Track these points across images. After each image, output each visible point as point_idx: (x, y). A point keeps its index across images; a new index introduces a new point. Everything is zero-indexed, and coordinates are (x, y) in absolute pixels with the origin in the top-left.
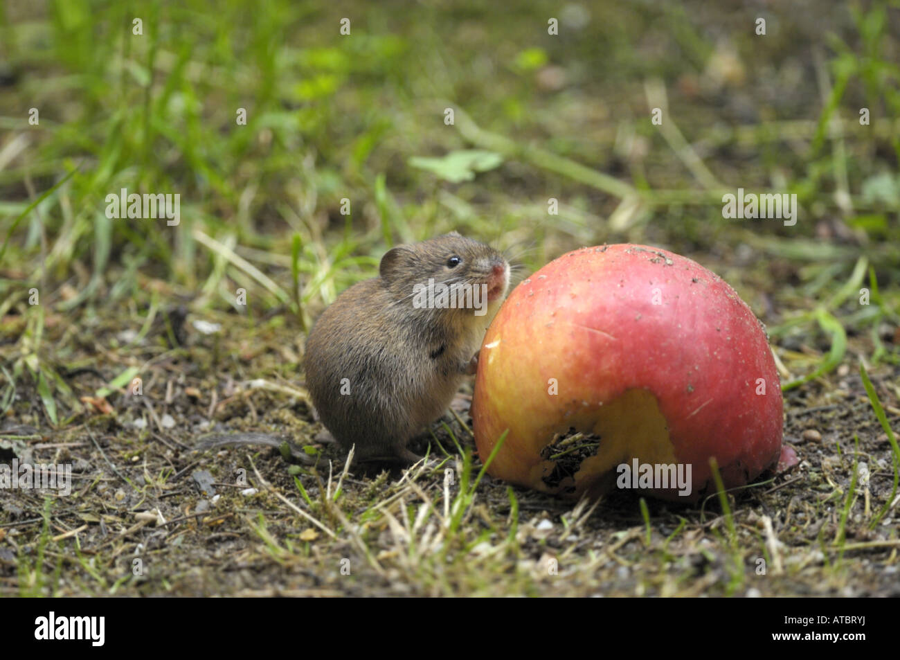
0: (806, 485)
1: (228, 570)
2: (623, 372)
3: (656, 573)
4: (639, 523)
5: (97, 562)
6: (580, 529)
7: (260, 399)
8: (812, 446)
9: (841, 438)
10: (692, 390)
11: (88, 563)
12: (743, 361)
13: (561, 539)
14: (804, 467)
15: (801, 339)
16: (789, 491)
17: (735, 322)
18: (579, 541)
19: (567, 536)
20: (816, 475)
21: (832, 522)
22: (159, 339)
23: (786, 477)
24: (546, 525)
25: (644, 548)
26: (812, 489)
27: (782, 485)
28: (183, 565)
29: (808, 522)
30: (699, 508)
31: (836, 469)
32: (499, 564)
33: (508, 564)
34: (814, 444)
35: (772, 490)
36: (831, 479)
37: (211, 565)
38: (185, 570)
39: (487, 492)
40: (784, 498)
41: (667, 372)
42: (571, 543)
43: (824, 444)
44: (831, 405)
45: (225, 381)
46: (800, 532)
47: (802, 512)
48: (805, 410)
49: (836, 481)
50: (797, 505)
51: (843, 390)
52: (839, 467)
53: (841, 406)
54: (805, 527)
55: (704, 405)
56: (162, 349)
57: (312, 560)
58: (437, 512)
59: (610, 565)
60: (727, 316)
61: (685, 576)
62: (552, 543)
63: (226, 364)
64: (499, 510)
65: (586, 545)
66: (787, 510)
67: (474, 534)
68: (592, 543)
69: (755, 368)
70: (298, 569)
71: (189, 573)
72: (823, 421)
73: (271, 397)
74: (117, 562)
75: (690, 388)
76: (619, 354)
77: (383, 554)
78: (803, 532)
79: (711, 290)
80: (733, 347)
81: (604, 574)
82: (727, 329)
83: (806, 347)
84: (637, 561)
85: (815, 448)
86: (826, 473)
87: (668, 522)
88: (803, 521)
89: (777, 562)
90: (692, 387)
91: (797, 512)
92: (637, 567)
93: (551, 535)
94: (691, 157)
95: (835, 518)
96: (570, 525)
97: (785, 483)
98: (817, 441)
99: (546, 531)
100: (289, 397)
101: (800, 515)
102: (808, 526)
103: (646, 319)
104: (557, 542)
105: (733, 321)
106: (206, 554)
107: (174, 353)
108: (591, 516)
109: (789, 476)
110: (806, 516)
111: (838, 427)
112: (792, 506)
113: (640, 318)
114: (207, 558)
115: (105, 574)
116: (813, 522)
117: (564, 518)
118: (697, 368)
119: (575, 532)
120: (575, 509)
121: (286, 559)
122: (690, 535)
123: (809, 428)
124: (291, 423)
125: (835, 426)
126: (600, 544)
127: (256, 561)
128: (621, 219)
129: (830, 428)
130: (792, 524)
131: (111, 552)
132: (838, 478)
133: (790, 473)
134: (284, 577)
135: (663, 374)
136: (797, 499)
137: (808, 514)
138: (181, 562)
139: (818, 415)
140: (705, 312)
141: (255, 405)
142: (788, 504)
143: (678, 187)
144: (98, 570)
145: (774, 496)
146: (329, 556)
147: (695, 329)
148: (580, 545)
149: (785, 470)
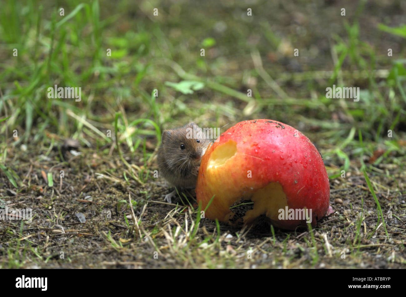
0: (338, 221)
1: (95, 253)
2: (268, 175)
3: (279, 256)
4: (270, 236)
5: (38, 250)
6: (244, 238)
7: (101, 183)
8: (339, 205)
9: (351, 202)
10: (297, 183)
11: (34, 250)
12: (316, 170)
13: (237, 242)
14: (336, 214)
15: (330, 161)
16: (331, 224)
17: (312, 153)
18: (244, 243)
19: (239, 241)
20: (342, 217)
21: (351, 236)
22: (56, 158)
23: (329, 218)
24: (230, 236)
25: (272, 246)
26: (341, 223)
27: (327, 221)
28: (75, 251)
29: (341, 237)
30: (294, 231)
31: (350, 215)
32: (212, 252)
33: (216, 252)
34: (339, 204)
35: (324, 223)
36: (348, 219)
37: (87, 251)
38: (76, 253)
39: (203, 222)
40: (330, 227)
41: (286, 175)
42: (241, 244)
43: (344, 204)
44: (345, 189)
45: (86, 176)
46: (337, 241)
47: (337, 232)
48: (335, 191)
49: (350, 220)
50: (335, 229)
51: (350, 183)
52: (351, 214)
53: (350, 189)
54: (339, 238)
55: (301, 189)
56: (58, 162)
57: (131, 250)
58: (183, 231)
59: (258, 253)
60: (309, 151)
61: (292, 258)
62: (233, 244)
63: (86, 169)
64: (209, 230)
65: (247, 245)
66: (331, 232)
67: (199, 240)
68: (250, 244)
69: (320, 173)
70: (125, 253)
71: (78, 255)
72: (343, 195)
73: (106, 182)
74: (47, 250)
75: (296, 182)
76: (266, 167)
77: (162, 247)
78: (339, 240)
79: (301, 139)
80: (312, 164)
81: (257, 257)
82: (309, 156)
83: (332, 164)
84: (270, 251)
85: (340, 206)
86: (346, 216)
87: (281, 236)
88: (339, 236)
89: (330, 252)
90: (297, 182)
91: (335, 232)
92: (270, 254)
93: (232, 240)
94: (275, 86)
95: (352, 235)
96: (240, 236)
97: (329, 221)
98: (341, 203)
99: (230, 239)
100: (114, 182)
101: (337, 234)
102: (341, 238)
103: (276, 152)
104: (235, 244)
105: (311, 153)
106: (84, 247)
107: (63, 164)
108: (248, 233)
109: (330, 217)
110: (339, 234)
111: (349, 198)
112: (333, 230)
113: (274, 152)
114: (85, 249)
115: (42, 255)
116: (343, 236)
117: (237, 234)
118: (298, 173)
119: (242, 239)
120: (241, 230)
121: (120, 249)
122: (291, 241)
123: (337, 198)
124: (116, 193)
125: (348, 197)
126: (253, 244)
127: (106, 250)
128: (248, 110)
129: (346, 198)
130: (334, 237)
131: (43, 246)
132: (351, 219)
133: (331, 216)
134: (119, 256)
135: (285, 176)
136: (335, 227)
137: (340, 233)
138: (74, 250)
139: (340, 193)
140: (300, 149)
141: (99, 185)
142: (331, 229)
143: (271, 98)
144: (39, 253)
145: (325, 226)
146: (138, 248)
147: (297, 157)
148: (245, 245)
149: (329, 215)
